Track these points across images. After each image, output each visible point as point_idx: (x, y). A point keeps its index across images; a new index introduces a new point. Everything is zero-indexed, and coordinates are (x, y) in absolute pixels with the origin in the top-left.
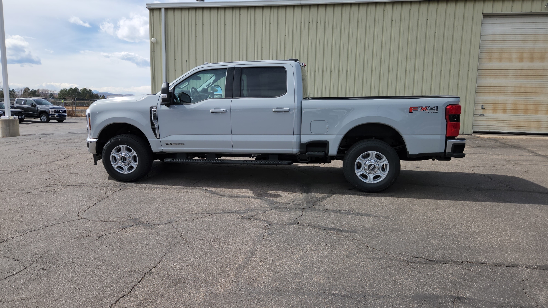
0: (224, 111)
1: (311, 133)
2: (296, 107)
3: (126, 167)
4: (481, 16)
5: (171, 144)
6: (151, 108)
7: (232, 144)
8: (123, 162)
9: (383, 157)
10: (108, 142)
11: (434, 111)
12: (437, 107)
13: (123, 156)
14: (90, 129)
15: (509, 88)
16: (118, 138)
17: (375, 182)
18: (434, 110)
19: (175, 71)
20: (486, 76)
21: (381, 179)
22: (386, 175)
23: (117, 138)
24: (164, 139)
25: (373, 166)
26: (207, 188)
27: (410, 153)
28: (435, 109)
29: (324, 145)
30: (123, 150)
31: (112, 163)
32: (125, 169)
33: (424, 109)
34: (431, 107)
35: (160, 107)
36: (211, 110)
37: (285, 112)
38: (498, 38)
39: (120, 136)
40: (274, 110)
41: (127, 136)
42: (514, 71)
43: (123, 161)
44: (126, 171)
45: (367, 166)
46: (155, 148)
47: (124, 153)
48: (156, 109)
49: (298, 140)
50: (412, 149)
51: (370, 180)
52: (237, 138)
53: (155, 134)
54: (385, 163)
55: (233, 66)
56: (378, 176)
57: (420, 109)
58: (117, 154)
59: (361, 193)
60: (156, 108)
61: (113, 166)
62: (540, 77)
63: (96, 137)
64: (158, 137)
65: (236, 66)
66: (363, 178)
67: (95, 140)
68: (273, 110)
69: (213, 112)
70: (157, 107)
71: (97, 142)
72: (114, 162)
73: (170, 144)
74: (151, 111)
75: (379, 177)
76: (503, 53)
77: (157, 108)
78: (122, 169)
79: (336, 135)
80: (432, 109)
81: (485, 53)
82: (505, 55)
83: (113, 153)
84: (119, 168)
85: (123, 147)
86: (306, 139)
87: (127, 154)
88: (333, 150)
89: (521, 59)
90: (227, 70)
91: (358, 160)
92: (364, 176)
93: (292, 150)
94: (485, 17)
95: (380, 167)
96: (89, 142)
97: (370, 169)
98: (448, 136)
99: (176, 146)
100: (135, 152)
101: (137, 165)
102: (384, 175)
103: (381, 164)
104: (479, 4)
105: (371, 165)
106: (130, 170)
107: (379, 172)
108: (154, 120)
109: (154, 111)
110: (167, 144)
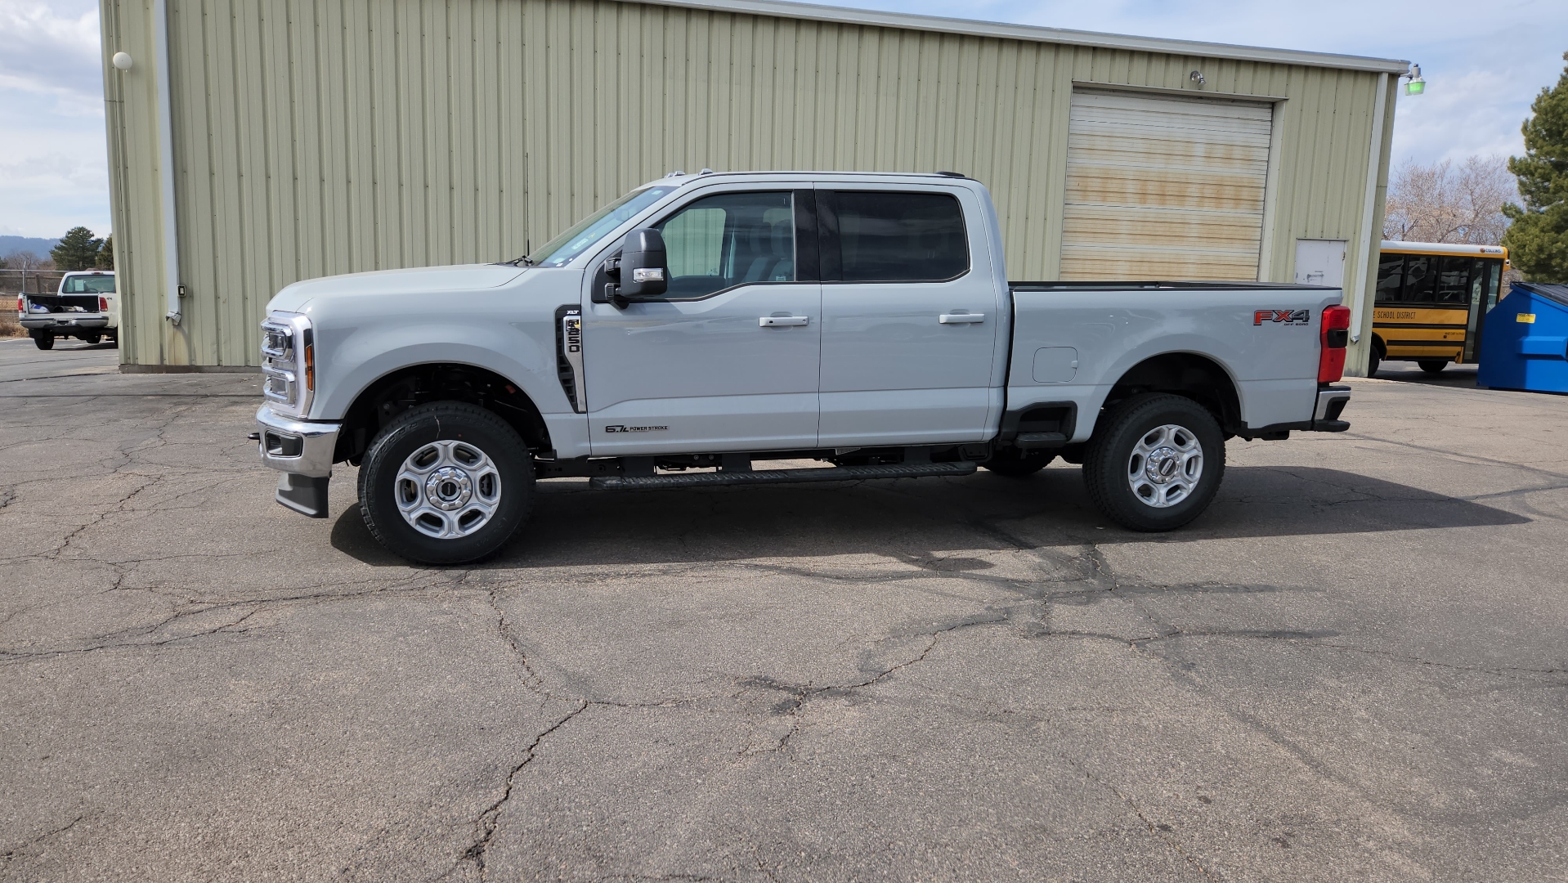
0: (804, 320)
1: (1036, 383)
2: (1000, 313)
3: (455, 517)
4: (1070, 86)
5: (623, 429)
6: (561, 312)
7: (819, 420)
8: (444, 500)
9: (1190, 439)
10: (387, 432)
11: (1301, 321)
13: (443, 480)
14: (311, 385)
16: (434, 413)
17: (1172, 503)
18: (1302, 319)
20: (1078, 234)
21: (1184, 496)
22: (1197, 482)
23: (424, 416)
24: (602, 415)
25: (1169, 463)
27: (1248, 424)
28: (1303, 316)
29: (1063, 413)
30: (446, 457)
31: (401, 507)
32: (451, 523)
33: (1283, 316)
34: (1296, 311)
35: (592, 307)
36: (763, 321)
37: (972, 323)
38: (1100, 143)
39: (438, 408)
40: (948, 320)
41: (465, 410)
42: (1129, 223)
43: (442, 496)
44: (451, 531)
45: (1156, 464)
46: (565, 444)
47: (446, 469)
48: (578, 318)
49: (1000, 404)
50: (1253, 415)
51: (1159, 499)
52: (833, 403)
53: (572, 399)
54: (1193, 453)
55: (809, 186)
56: (1177, 488)
57: (1275, 316)
58: (422, 474)
59: (1141, 535)
60: (576, 312)
61: (405, 515)
62: (1177, 239)
63: (338, 418)
64: (581, 408)
65: (818, 186)
66: (1143, 497)
67: (334, 428)
68: (943, 318)
69: (771, 326)
70: (578, 307)
72: (407, 500)
73: (619, 429)
74: (559, 321)
75: (1179, 490)
76: (1109, 181)
77: (580, 314)
78: (438, 522)
79: (1094, 387)
80: (1298, 316)
81: (1075, 179)
82: (1113, 186)
83: (407, 470)
84: (422, 522)
85: (445, 446)
86: (1019, 398)
87: (457, 470)
88: (1084, 428)
89: (1143, 195)
90: (793, 195)
91: (1136, 451)
92: (1146, 491)
93: (982, 431)
94: (1075, 91)
95: (1182, 463)
96: (306, 435)
97: (1162, 472)
98: (1322, 381)
99: (639, 434)
100: (490, 462)
101: (497, 505)
102: (1191, 482)
103: (1186, 457)
104: (1066, 59)
105: (1165, 461)
106: (466, 526)
107: (1177, 478)
108: (571, 351)
109: (571, 323)
110: (609, 429)
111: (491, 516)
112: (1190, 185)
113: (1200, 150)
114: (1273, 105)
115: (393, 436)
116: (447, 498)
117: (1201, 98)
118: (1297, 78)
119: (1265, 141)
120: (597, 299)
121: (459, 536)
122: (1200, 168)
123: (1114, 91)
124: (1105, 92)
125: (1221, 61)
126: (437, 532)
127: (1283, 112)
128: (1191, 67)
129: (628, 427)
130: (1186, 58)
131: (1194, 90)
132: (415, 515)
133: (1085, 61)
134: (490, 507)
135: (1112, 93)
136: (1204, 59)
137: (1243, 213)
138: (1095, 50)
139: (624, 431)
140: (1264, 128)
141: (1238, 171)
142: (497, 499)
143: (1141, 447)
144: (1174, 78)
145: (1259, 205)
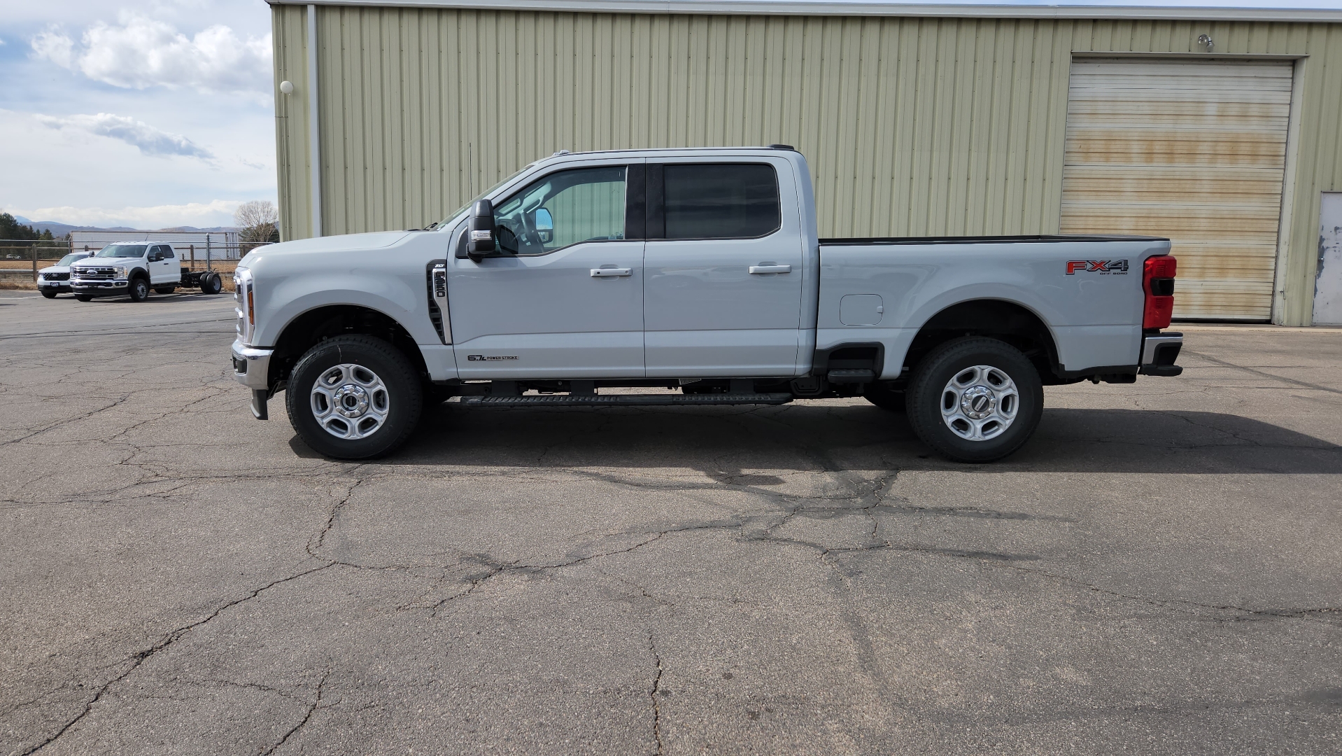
0: (626, 272)
1: (842, 325)
2: (806, 263)
3: (356, 422)
4: (1069, 57)
5: (482, 358)
6: (430, 266)
7: (645, 354)
8: (347, 409)
9: (1004, 379)
10: (305, 357)
11: (1119, 271)
12: (1126, 262)
13: (346, 394)
14: (252, 322)
15: (1124, 219)
16: (337, 344)
17: (988, 438)
18: (1120, 268)
19: (346, 168)
20: (1079, 193)
21: (1001, 431)
22: (1013, 419)
23: (330, 345)
24: (465, 346)
25: (983, 400)
26: (585, 469)
27: (1067, 369)
28: (1121, 266)
29: (871, 353)
30: (348, 377)
31: (315, 413)
32: (353, 428)
33: (1099, 266)
34: (1113, 261)
35: (455, 262)
36: (593, 272)
37: (779, 273)
38: (1102, 108)
39: (340, 340)
40: (755, 270)
41: (361, 341)
42: (1135, 181)
43: (346, 406)
44: (353, 433)
45: (970, 401)
46: (438, 369)
47: (349, 386)
48: (443, 270)
49: (810, 343)
50: (1069, 359)
51: (975, 433)
52: (657, 340)
53: (441, 334)
54: (1009, 392)
55: (642, 161)
56: (993, 424)
57: (1089, 266)
58: (330, 389)
59: (956, 465)
60: (443, 265)
61: (319, 420)
62: (1187, 195)
63: (270, 345)
64: (448, 340)
65: (649, 161)
66: (958, 430)
67: (267, 353)
68: (752, 269)
69: (598, 276)
70: (445, 262)
71: (272, 358)
72: (320, 408)
73: (479, 358)
74: (429, 273)
75: (994, 426)
76: (1113, 142)
77: (446, 267)
78: (344, 427)
79: (899, 331)
80: (1116, 266)
81: (1077, 142)
82: (1116, 147)
83: (319, 386)
84: (333, 426)
85: (347, 368)
86: (828, 339)
87: (357, 387)
88: (892, 366)
89: (1149, 155)
90: (627, 169)
91: (948, 388)
92: (961, 425)
93: (793, 366)
94: (1074, 61)
95: (998, 402)
96: (249, 357)
97: (975, 408)
98: (1147, 327)
99: (495, 362)
100: (380, 381)
101: (387, 415)
102: (1007, 419)
103: (1002, 395)
104: (1065, 34)
105: (979, 398)
106: (366, 430)
107: (995, 414)
108: (438, 296)
109: (438, 274)
110: (471, 358)
111: (382, 423)
112: (1201, 143)
113: (1212, 109)
114: (1294, 62)
115: (308, 360)
116: (350, 408)
117: (1210, 59)
118: (1319, 36)
119: (1286, 97)
120: (459, 256)
121: (359, 438)
122: (1212, 126)
123: (1117, 58)
124: (1109, 61)
125: (1232, 24)
126: (343, 433)
127: (1304, 68)
128: (1199, 32)
129: (486, 357)
130: (1193, 23)
131: (1204, 53)
132: (326, 420)
133: (1084, 33)
134: (381, 416)
135: (1116, 61)
136: (1213, 23)
137: (1260, 168)
138: (1095, 22)
139: (483, 360)
140: (1284, 85)
141: (1255, 127)
142: (386, 410)
143: (953, 385)
144: (1182, 42)
145: (1278, 159)
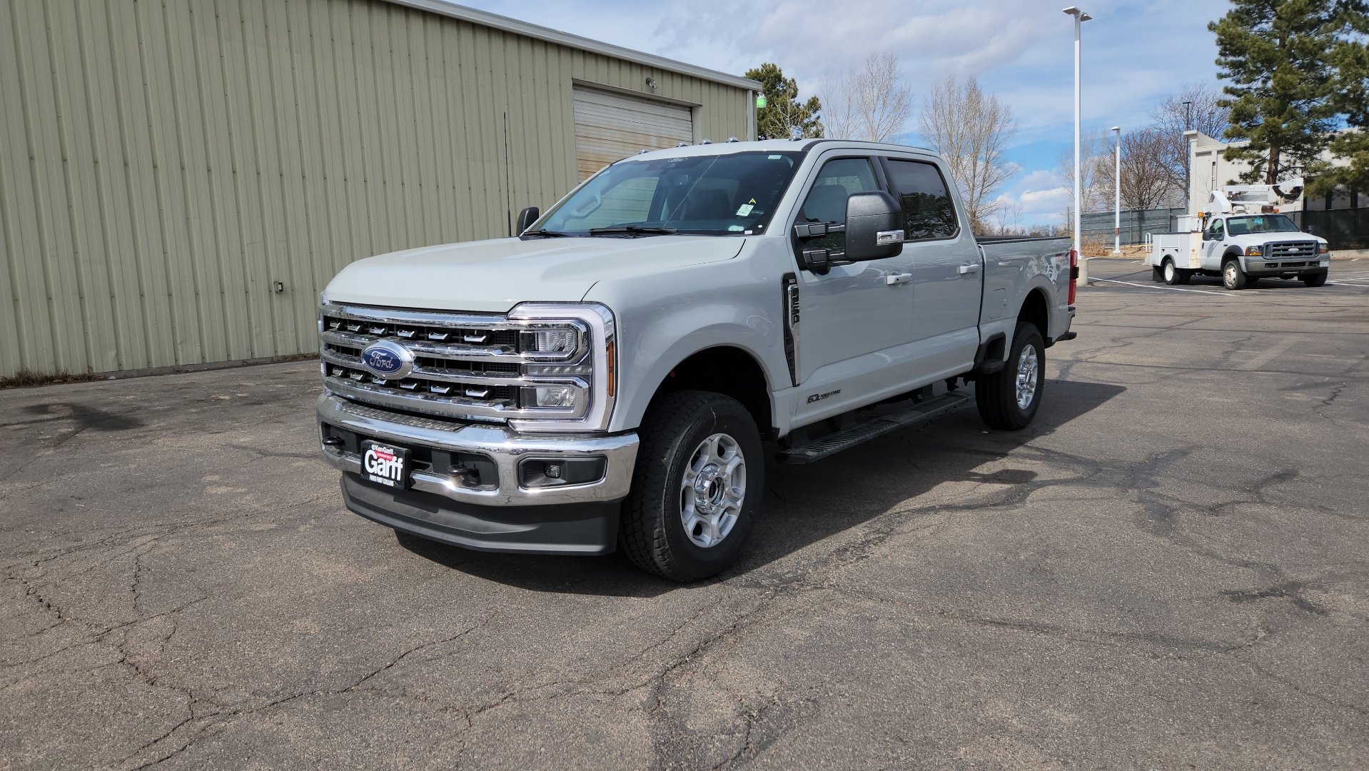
1: (990, 320)
3: (715, 519)
4: (571, 82)
5: (817, 398)
6: (784, 281)
9: (1034, 353)
14: (612, 391)
16: (708, 407)
17: (1028, 403)
21: (1031, 396)
24: (807, 385)
29: (1001, 342)
30: (712, 453)
32: (713, 528)
35: (801, 275)
36: (891, 280)
37: (972, 273)
44: (714, 536)
47: (710, 467)
48: (796, 286)
49: (977, 340)
51: (1024, 400)
53: (792, 372)
54: (1035, 364)
58: (695, 477)
60: (793, 280)
61: (685, 527)
63: (637, 425)
64: (797, 381)
67: (634, 439)
68: (962, 269)
69: (894, 284)
70: (793, 276)
73: (815, 398)
74: (785, 291)
77: (796, 282)
79: (1012, 321)
81: (580, 162)
83: (687, 475)
84: (695, 532)
85: (712, 442)
86: (985, 333)
87: (716, 467)
88: (1007, 352)
93: (968, 362)
96: (609, 453)
99: (825, 400)
100: (740, 451)
101: (743, 498)
102: (1033, 387)
104: (566, 57)
107: (1029, 385)
108: (792, 322)
109: (792, 293)
110: (810, 400)
111: (740, 510)
114: (691, 109)
115: (682, 440)
116: (711, 500)
117: (649, 100)
118: (705, 89)
120: (802, 267)
121: (720, 540)
123: (599, 89)
125: (663, 71)
126: (705, 540)
127: (700, 115)
128: (647, 75)
129: (820, 395)
130: (642, 66)
131: (645, 91)
132: (691, 526)
133: (578, 61)
134: (739, 501)
136: (652, 69)
140: (688, 126)
142: (742, 491)
143: (1020, 361)
144: (634, 81)
